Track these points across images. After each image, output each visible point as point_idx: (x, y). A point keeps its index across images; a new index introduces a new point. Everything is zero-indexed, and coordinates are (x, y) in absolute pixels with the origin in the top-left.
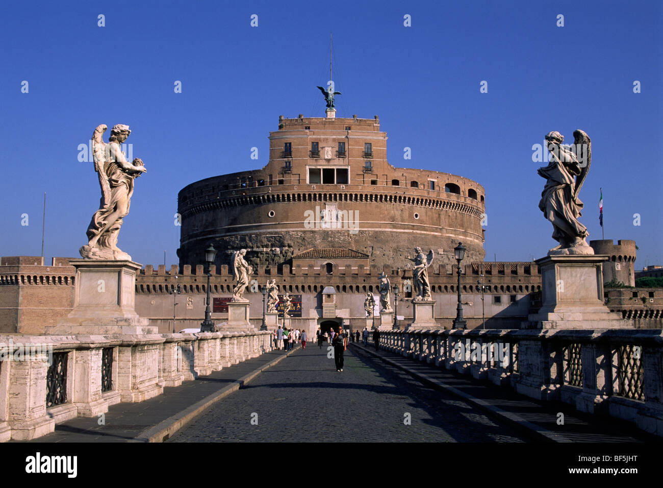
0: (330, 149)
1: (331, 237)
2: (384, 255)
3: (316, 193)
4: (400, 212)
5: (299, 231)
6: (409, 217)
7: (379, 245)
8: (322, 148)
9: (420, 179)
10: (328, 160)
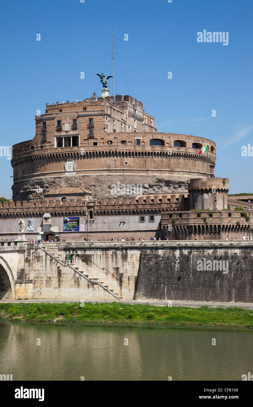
0: (68, 124)
1: (70, 181)
2: (102, 190)
3: (60, 153)
4: (114, 162)
5: (52, 178)
6: (121, 164)
7: (99, 184)
8: (63, 124)
9: (128, 139)
10: (67, 132)
